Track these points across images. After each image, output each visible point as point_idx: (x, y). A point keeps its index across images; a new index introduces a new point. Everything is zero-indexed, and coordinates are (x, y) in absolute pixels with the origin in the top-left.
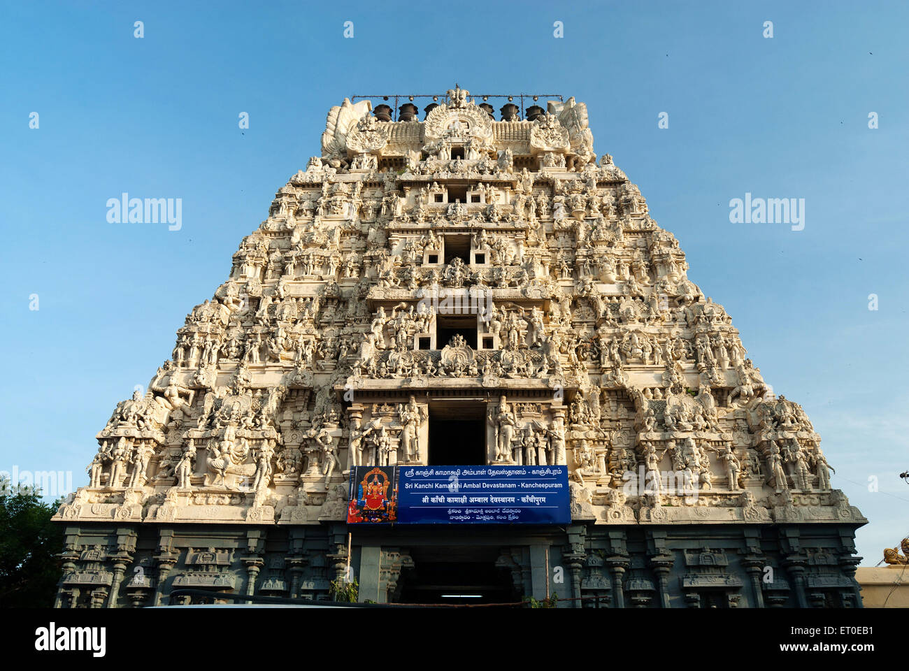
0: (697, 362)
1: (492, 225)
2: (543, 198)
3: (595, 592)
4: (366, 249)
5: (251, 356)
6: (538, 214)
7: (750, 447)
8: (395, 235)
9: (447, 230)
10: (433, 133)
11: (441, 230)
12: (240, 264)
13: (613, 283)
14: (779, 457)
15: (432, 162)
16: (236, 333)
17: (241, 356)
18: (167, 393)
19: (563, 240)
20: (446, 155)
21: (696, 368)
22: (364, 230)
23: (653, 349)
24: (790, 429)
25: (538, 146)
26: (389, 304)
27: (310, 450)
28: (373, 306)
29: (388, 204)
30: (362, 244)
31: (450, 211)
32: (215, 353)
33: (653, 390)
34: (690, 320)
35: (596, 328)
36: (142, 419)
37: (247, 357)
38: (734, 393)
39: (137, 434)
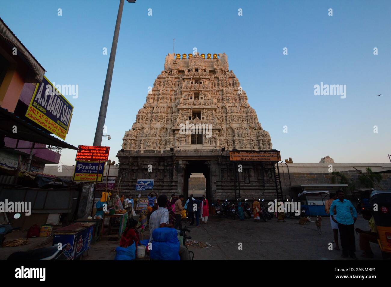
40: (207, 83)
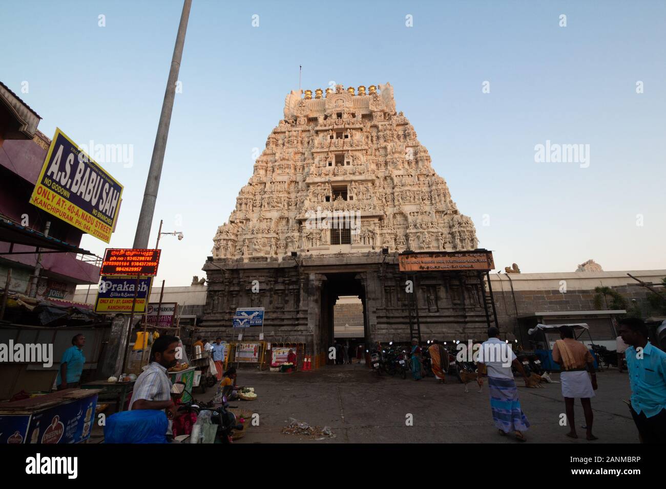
0: (431, 201)
1: (354, 149)
2: (374, 134)
3: (389, 286)
4: (305, 159)
5: (264, 206)
6: (372, 141)
7: (449, 233)
8: (315, 154)
9: (335, 151)
10: (329, 106)
11: (333, 151)
12: (256, 169)
13: (400, 170)
14: (459, 237)
15: (328, 121)
16: (258, 197)
17: (261, 207)
18: (235, 222)
19: (382, 152)
20: (335, 116)
21: (431, 203)
22: (304, 152)
23: (415, 197)
24: (464, 227)
25: (373, 109)
26: (314, 183)
27: (289, 240)
28: (308, 185)
29: (312, 140)
30: (303, 158)
31: (336, 143)
32: (251, 205)
33: (413, 213)
34: (430, 184)
35: (393, 188)
36: (228, 232)
37: (263, 207)
38: (445, 213)
39: (228, 238)
40: (358, 136)
